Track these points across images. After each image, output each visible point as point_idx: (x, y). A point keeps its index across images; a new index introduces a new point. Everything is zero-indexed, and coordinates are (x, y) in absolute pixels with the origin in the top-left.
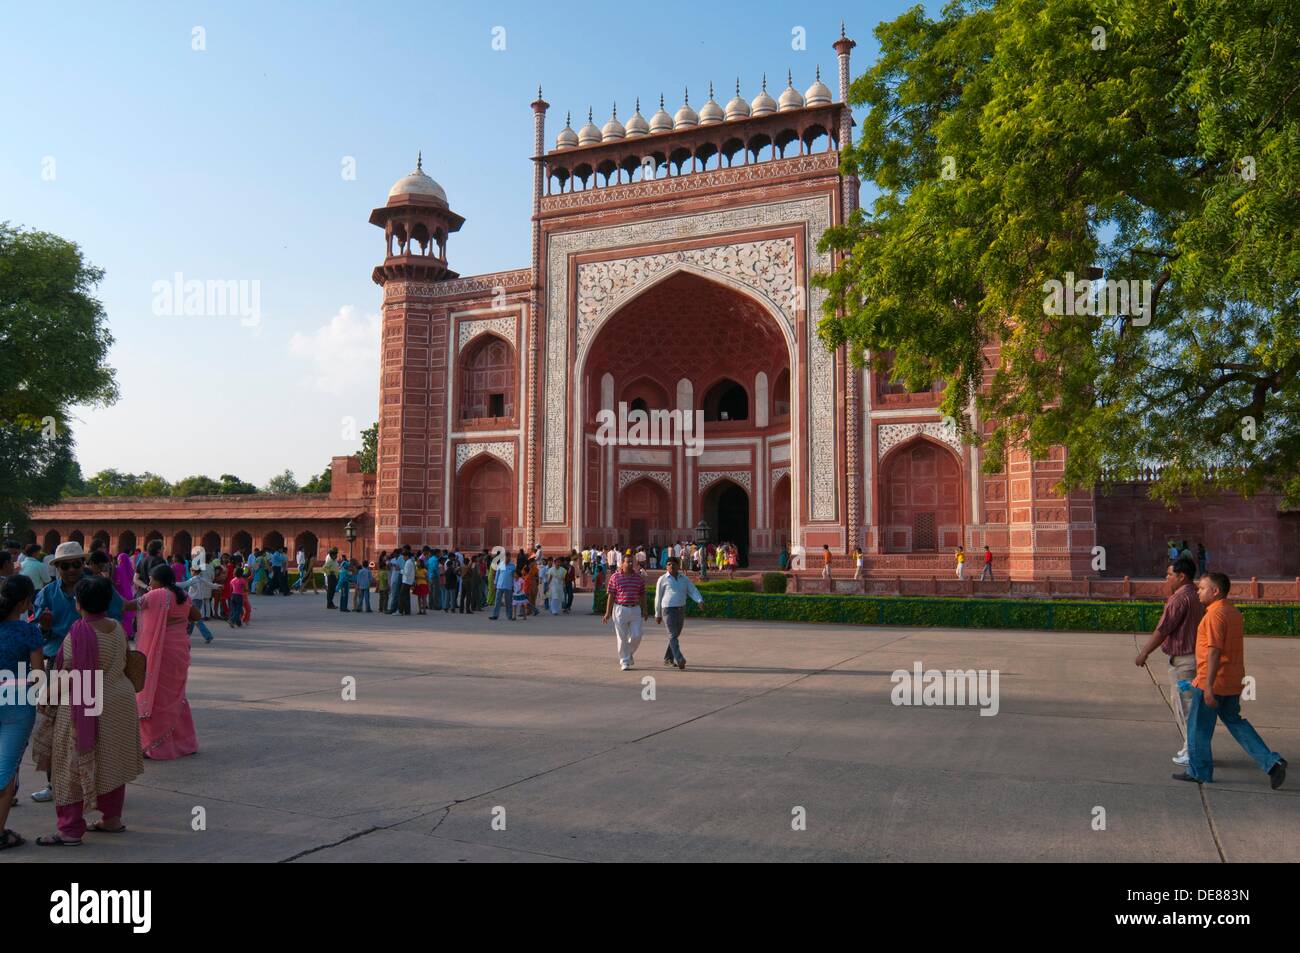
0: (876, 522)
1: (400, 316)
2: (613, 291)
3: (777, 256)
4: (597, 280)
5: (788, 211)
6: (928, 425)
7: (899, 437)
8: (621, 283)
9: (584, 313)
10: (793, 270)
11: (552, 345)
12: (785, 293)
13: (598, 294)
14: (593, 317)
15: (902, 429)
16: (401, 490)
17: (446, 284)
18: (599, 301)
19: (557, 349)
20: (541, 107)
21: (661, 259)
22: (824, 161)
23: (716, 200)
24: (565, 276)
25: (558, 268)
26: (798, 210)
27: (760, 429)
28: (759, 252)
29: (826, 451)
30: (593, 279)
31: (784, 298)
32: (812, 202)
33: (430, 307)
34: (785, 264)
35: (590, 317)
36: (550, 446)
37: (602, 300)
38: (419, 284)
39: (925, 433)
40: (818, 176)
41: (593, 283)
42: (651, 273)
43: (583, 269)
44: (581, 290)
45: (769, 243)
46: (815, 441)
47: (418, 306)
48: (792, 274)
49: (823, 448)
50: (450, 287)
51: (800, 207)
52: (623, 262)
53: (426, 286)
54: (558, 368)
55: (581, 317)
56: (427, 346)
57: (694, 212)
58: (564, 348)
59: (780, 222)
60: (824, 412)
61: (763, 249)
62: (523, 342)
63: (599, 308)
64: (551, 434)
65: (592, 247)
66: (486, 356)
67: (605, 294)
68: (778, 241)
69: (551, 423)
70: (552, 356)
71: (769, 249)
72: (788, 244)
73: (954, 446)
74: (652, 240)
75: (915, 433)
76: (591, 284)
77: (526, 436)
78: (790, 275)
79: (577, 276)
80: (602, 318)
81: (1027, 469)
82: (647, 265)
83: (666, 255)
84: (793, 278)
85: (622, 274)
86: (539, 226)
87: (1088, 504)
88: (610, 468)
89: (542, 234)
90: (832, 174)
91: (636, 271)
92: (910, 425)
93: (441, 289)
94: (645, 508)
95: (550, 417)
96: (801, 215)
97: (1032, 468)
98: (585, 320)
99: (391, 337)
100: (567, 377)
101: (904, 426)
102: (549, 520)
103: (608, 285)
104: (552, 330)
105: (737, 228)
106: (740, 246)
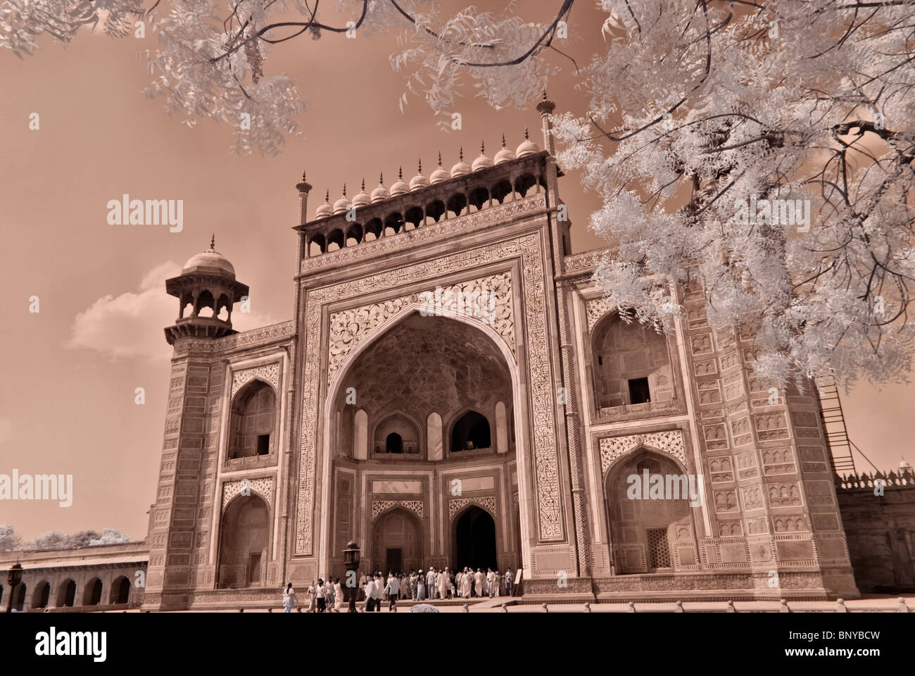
0: (606, 541)
1: (183, 370)
2: (359, 333)
3: (497, 289)
4: (345, 325)
5: (504, 249)
6: (649, 435)
7: (621, 450)
8: (365, 326)
9: (334, 355)
10: (511, 300)
11: (307, 386)
12: (505, 321)
13: (346, 337)
14: (342, 357)
15: (623, 441)
16: (171, 529)
17: (224, 340)
18: (346, 343)
19: (310, 387)
20: (304, 188)
21: (398, 302)
22: (533, 203)
23: (443, 248)
24: (319, 325)
25: (313, 317)
26: (513, 246)
27: (501, 455)
28: (480, 287)
29: (550, 468)
30: (342, 325)
31: (504, 326)
32: (525, 239)
33: (210, 361)
34: (504, 295)
35: (339, 358)
36: (302, 479)
37: (349, 342)
38: (201, 342)
39: (645, 443)
40: (529, 217)
41: (342, 328)
42: (390, 315)
43: (334, 317)
44: (332, 334)
45: (488, 279)
46: (539, 459)
47: (199, 360)
48: (510, 304)
49: (547, 466)
50: (227, 342)
51: (515, 244)
52: (367, 308)
53: (207, 343)
54: (312, 406)
55: (331, 359)
56: (204, 395)
57: (425, 259)
58: (316, 387)
59: (497, 259)
60: (546, 430)
61: (485, 283)
62: (284, 385)
63: (346, 350)
64: (303, 468)
65: (342, 297)
66: (257, 401)
67: (352, 337)
68: (497, 276)
69: (303, 457)
70: (306, 395)
71: (489, 284)
72: (506, 277)
73: (677, 455)
74: (390, 286)
75: (636, 444)
76: (340, 329)
77: (283, 472)
78: (508, 304)
79: (329, 323)
80: (349, 359)
81: (756, 474)
82: (386, 308)
83: (402, 299)
84: (511, 306)
85: (366, 319)
86: (300, 284)
87: (830, 509)
88: (363, 498)
89: (302, 290)
90: (541, 214)
91: (377, 314)
92: (631, 437)
93: (220, 344)
94: (398, 537)
95: (303, 452)
96: (516, 251)
97: (762, 473)
98: (336, 361)
99: (174, 388)
100: (318, 414)
101: (624, 438)
102: (299, 552)
103: (354, 328)
104: (307, 372)
105: (462, 268)
106: (465, 284)
